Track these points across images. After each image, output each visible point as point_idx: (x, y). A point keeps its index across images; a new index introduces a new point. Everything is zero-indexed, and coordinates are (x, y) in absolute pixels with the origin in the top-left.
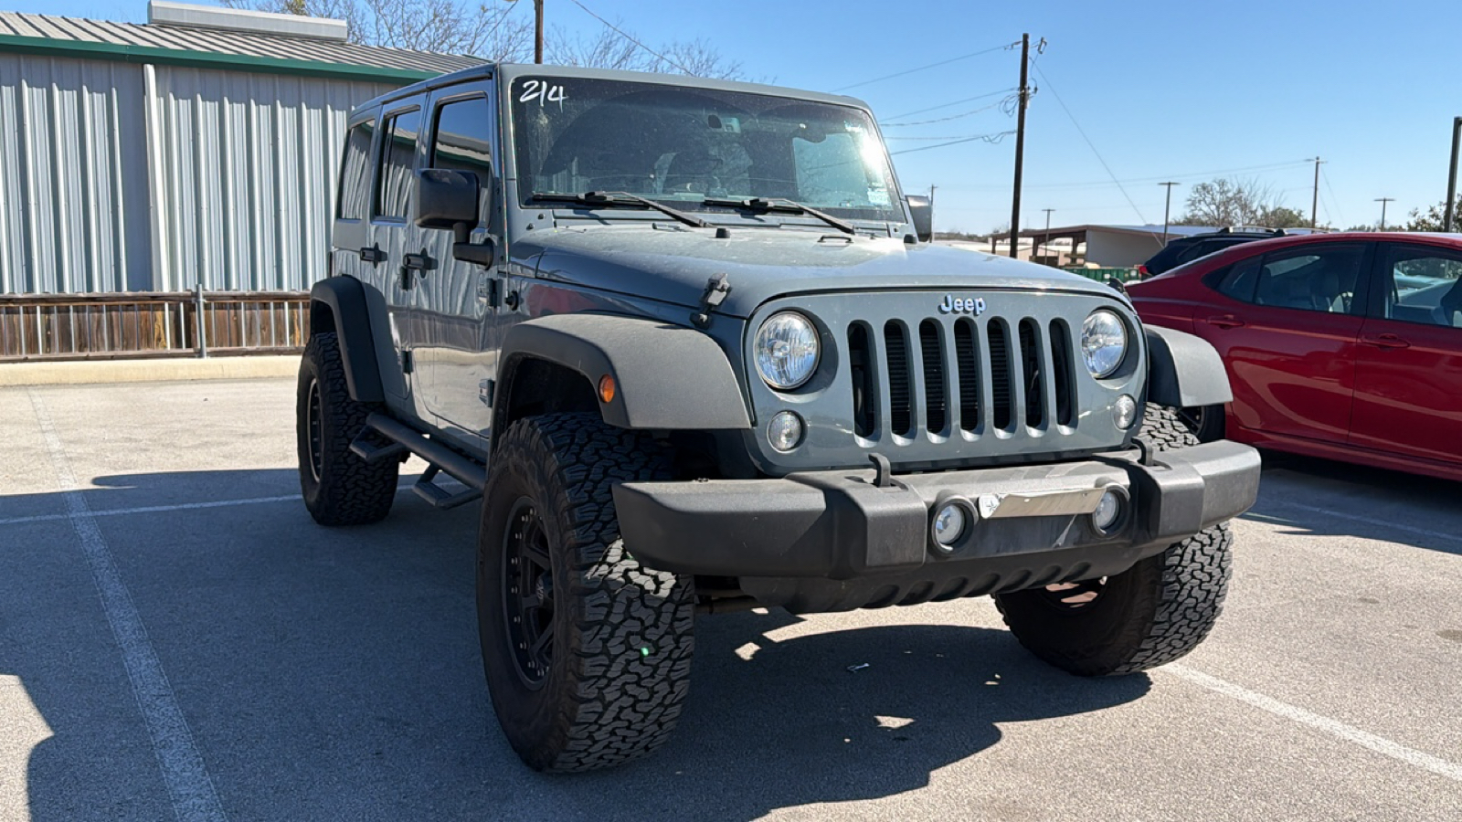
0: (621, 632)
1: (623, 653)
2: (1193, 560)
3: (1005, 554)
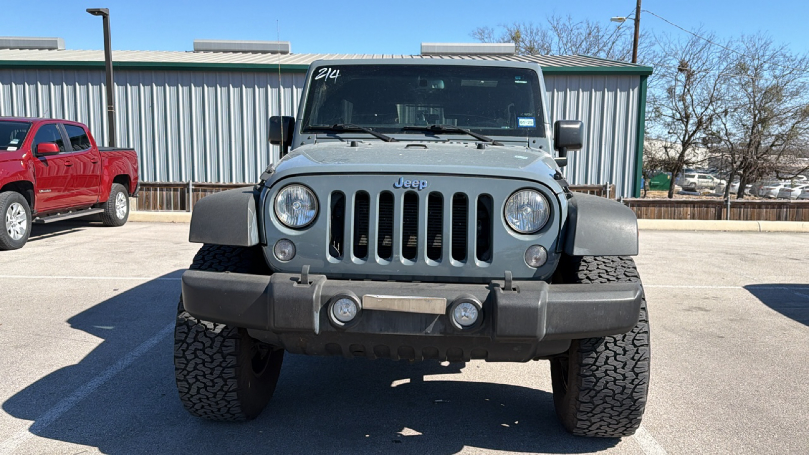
0: (192, 348)
1: (193, 359)
2: (606, 363)
3: (386, 333)
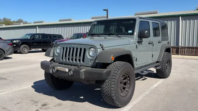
2: (105, 87)
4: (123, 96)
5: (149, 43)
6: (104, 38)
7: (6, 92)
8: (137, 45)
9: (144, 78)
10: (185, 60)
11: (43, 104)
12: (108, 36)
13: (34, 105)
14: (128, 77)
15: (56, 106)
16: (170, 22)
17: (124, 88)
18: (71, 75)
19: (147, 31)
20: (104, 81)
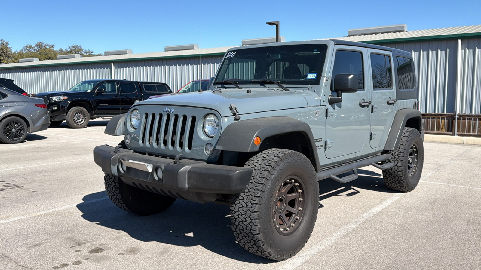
4: (286, 232)
5: (361, 106)
6: (245, 93)
7: (16, 219)
8: (327, 110)
9: (352, 191)
10: (467, 148)
11: (93, 248)
12: (258, 86)
13: (73, 251)
14: (300, 187)
15: (122, 254)
16: (426, 53)
17: (289, 215)
18: (159, 179)
19: (352, 76)
20: (236, 196)
